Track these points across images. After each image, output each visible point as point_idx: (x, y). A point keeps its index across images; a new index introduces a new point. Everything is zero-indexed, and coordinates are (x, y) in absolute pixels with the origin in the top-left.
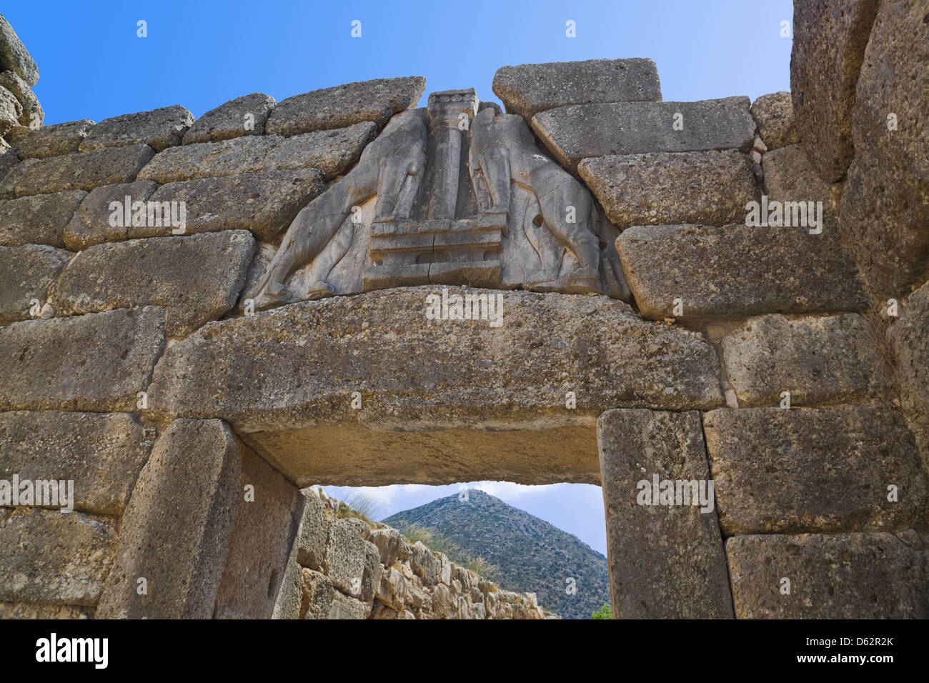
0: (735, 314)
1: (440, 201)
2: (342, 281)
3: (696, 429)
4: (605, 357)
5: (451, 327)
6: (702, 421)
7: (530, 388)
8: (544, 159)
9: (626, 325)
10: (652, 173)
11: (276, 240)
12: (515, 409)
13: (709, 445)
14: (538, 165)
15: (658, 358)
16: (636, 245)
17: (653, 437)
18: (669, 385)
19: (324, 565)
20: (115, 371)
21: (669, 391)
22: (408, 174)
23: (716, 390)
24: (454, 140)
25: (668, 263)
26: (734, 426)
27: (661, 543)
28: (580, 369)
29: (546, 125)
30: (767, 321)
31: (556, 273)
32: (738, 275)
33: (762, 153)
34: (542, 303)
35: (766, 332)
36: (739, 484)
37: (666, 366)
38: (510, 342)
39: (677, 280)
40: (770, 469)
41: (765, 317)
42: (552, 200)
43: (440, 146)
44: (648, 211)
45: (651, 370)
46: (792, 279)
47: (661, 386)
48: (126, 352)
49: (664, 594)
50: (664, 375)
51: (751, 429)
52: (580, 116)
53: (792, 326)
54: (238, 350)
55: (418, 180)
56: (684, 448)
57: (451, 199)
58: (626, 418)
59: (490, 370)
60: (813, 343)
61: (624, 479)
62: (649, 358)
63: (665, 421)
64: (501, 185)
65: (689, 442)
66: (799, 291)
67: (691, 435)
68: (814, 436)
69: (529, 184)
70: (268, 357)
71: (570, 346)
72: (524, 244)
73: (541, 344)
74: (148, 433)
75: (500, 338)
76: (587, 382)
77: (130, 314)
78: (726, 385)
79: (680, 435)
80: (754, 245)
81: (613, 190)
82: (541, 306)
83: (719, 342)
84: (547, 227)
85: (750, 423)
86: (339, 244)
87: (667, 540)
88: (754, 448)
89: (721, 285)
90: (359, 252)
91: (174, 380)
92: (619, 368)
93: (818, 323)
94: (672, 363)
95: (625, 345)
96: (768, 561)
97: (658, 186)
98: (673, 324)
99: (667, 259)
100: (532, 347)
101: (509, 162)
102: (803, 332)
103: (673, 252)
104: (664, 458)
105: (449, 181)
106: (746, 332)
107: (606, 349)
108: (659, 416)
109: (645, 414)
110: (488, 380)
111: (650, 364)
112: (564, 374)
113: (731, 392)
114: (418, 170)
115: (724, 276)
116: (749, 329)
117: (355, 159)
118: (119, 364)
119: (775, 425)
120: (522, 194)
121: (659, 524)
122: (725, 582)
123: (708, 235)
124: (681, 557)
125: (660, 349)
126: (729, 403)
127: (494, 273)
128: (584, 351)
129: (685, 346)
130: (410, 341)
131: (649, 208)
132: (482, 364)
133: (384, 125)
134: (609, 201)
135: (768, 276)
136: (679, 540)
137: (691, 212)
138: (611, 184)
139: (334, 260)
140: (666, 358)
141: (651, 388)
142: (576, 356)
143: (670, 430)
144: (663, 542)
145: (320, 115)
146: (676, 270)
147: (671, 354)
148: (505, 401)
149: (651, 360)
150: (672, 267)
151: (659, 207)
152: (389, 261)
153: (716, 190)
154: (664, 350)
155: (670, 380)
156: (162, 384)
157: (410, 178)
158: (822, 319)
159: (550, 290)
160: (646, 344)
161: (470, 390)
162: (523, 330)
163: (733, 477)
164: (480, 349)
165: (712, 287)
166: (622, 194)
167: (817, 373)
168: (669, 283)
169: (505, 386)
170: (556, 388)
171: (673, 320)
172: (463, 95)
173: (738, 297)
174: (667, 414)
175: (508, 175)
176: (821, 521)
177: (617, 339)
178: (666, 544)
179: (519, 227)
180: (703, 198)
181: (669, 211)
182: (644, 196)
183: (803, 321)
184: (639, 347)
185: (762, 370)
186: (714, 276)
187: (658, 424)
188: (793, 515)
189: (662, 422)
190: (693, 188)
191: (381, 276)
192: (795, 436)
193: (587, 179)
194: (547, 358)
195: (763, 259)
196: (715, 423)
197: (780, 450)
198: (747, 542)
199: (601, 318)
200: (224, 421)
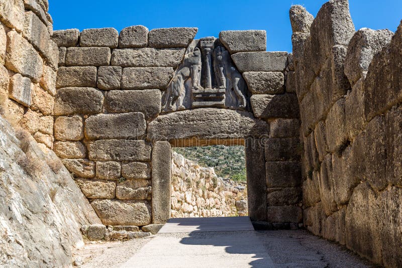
0: (273, 118)
8: (234, 69)
10: (260, 79)
13: (265, 145)
14: (232, 71)
15: (257, 128)
17: (255, 144)
18: (258, 133)
23: (267, 134)
24: (209, 58)
26: (270, 142)
29: (235, 60)
30: (279, 120)
33: (287, 71)
38: (227, 124)
44: (258, 90)
45: (255, 130)
48: (138, 124)
49: (254, 171)
53: (284, 121)
58: (250, 140)
60: (287, 125)
61: (249, 152)
65: (261, 144)
66: (286, 113)
68: (283, 144)
69: (230, 78)
76: (243, 132)
83: (269, 123)
84: (235, 92)
87: (256, 162)
92: (249, 130)
93: (289, 121)
96: (272, 166)
103: (262, 103)
104: (256, 148)
108: (256, 139)
110: (223, 132)
112: (238, 131)
113: (270, 135)
116: (275, 121)
121: (254, 160)
122: (264, 169)
124: (258, 165)
127: (223, 105)
129: (262, 125)
132: (222, 128)
133: (187, 47)
134: (250, 86)
135: (281, 110)
137: (268, 91)
138: (250, 82)
141: (255, 134)
142: (241, 127)
143: (258, 142)
145: (167, 42)
148: (227, 136)
152: (197, 100)
157: (199, 72)
161: (220, 134)
162: (230, 121)
163: (268, 152)
164: (221, 125)
165: (269, 112)
169: (227, 133)
171: (261, 118)
172: (211, 40)
173: (274, 114)
176: (281, 159)
181: (263, 90)
182: (258, 86)
184: (253, 125)
185: (277, 131)
186: (270, 109)
188: (277, 158)
190: (269, 84)
191: (197, 105)
192: (280, 144)
195: (281, 105)
199: (246, 118)
200: (168, 141)
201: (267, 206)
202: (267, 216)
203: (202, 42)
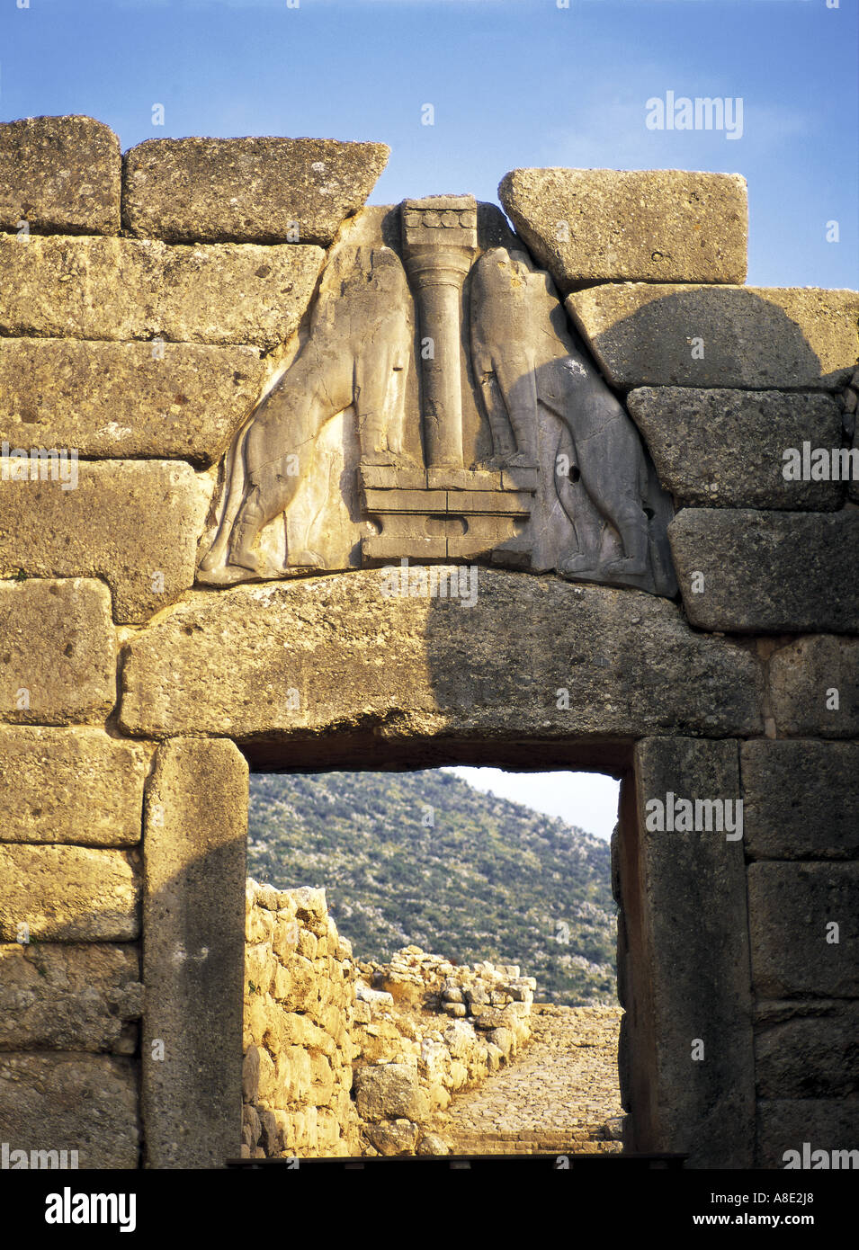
0: (786, 633)
2: (330, 548)
3: (733, 760)
4: (650, 678)
6: (740, 749)
8: (584, 370)
9: (674, 643)
10: (719, 427)
13: (743, 776)
14: (575, 384)
15: (704, 681)
16: (691, 539)
17: (692, 767)
18: (711, 713)
21: (711, 719)
22: (393, 371)
23: (756, 719)
25: (724, 566)
26: (768, 759)
27: (692, 868)
28: (623, 692)
30: (820, 644)
32: (798, 587)
34: (583, 605)
35: (816, 658)
36: (767, 815)
37: (709, 692)
38: (551, 655)
39: (732, 589)
40: (796, 804)
41: (818, 638)
44: (709, 484)
45: (695, 695)
47: (703, 713)
48: (70, 647)
50: (707, 702)
51: (784, 764)
53: (843, 653)
55: (405, 377)
58: (667, 747)
59: (530, 688)
62: (694, 682)
63: (704, 750)
65: (725, 773)
67: (728, 766)
68: (841, 773)
69: (562, 411)
70: (274, 663)
71: (614, 664)
73: (583, 660)
74: (137, 754)
75: (539, 650)
76: (629, 705)
78: (767, 712)
79: (717, 766)
81: (671, 451)
83: (766, 658)
84: (584, 487)
85: (785, 757)
86: (315, 490)
87: (698, 866)
88: (785, 783)
89: (776, 600)
92: (663, 691)
94: (716, 689)
95: (670, 666)
96: (781, 885)
97: (725, 449)
98: (722, 639)
99: (724, 561)
100: (574, 663)
102: (852, 659)
103: (731, 552)
106: (796, 654)
107: (651, 669)
108: (699, 743)
109: (686, 742)
110: (528, 699)
111: (694, 689)
112: (608, 696)
113: (772, 720)
114: (405, 363)
115: (782, 587)
116: (800, 651)
118: (65, 663)
120: (551, 424)
121: (691, 851)
122: (743, 902)
123: (773, 529)
125: (705, 673)
126: (768, 733)
128: (627, 669)
129: (732, 669)
131: (711, 479)
132: (521, 681)
133: (331, 244)
134: (665, 464)
135: (830, 591)
137: (759, 490)
138: (669, 440)
140: (711, 683)
141: (694, 715)
142: (620, 676)
143: (708, 760)
144: (694, 867)
146: (732, 577)
147: (717, 678)
148: (547, 723)
149: (696, 685)
150: (727, 573)
151: (723, 479)
154: (710, 673)
155: (713, 707)
160: (692, 665)
162: (563, 640)
163: (762, 809)
164: (517, 662)
165: (769, 601)
166: (680, 457)
168: (723, 592)
169: (547, 708)
170: (598, 710)
171: (723, 635)
173: (794, 616)
174: (705, 742)
175: (535, 395)
176: (832, 851)
177: (663, 658)
178: (697, 869)
179: (549, 482)
180: (774, 472)
181: (734, 487)
182: (707, 461)
184: (684, 668)
186: (772, 588)
187: (697, 753)
188: (809, 845)
189: (700, 751)
190: (765, 456)
192: (824, 772)
194: (589, 677)
196: (751, 756)
197: (807, 785)
198: (766, 869)
199: (647, 631)
200: (235, 739)
201: (759, 1097)
202: (757, 1150)
203: (412, 219)
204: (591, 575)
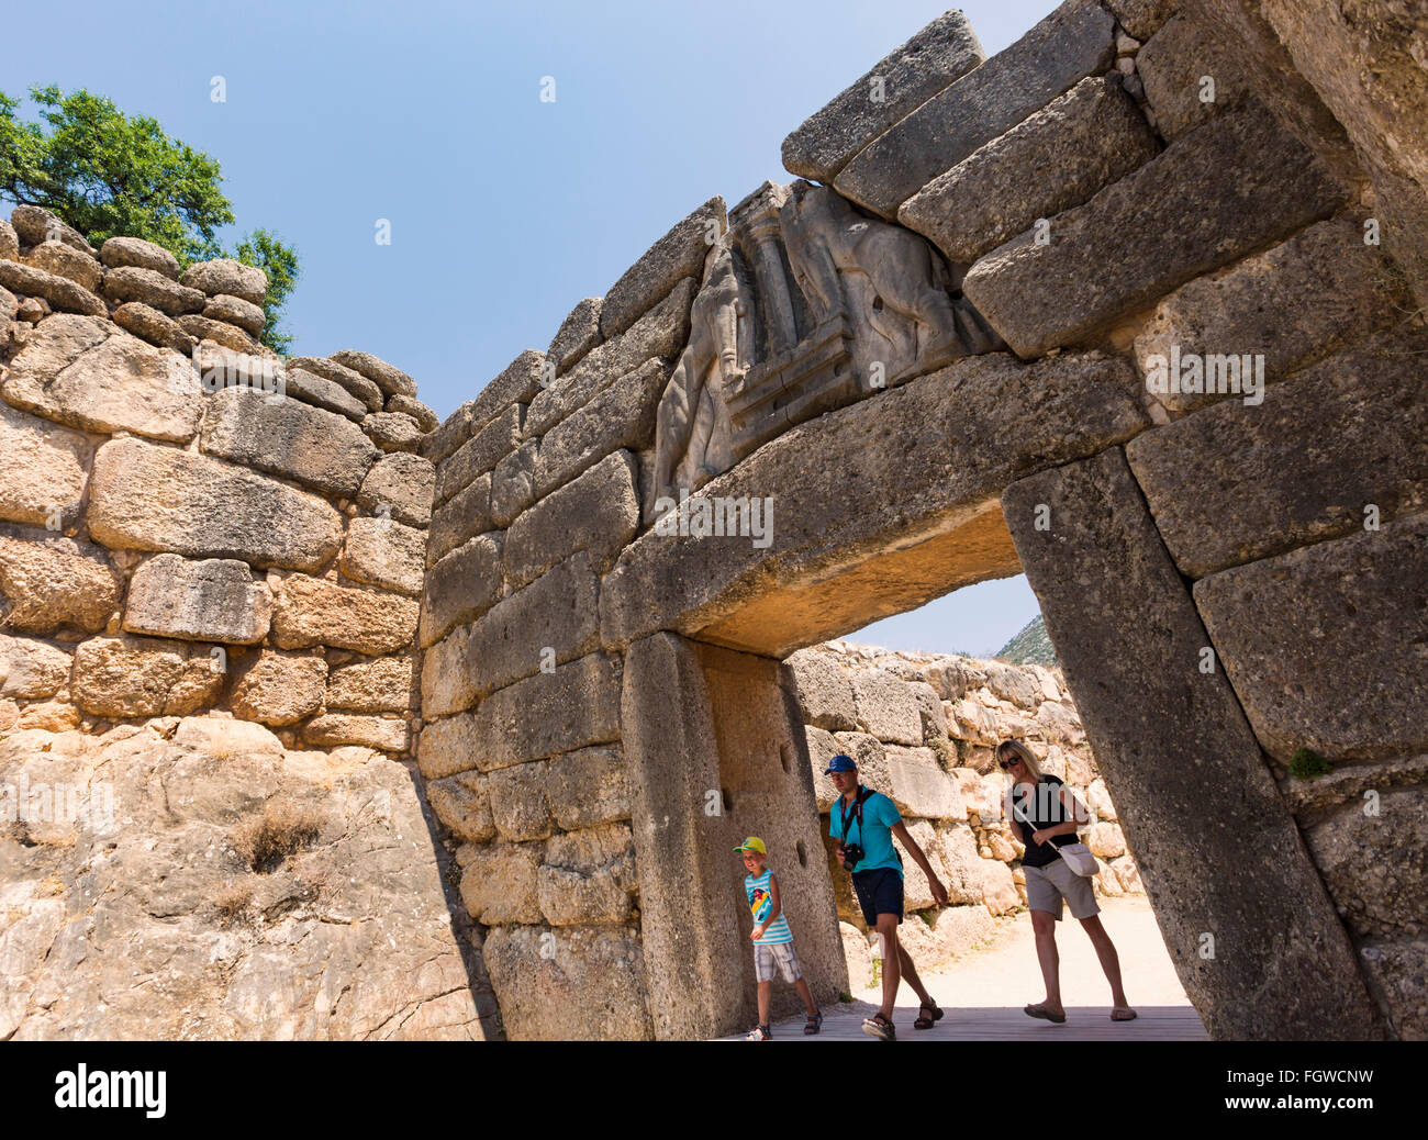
0: (1134, 307)
1: (777, 332)
3: (1117, 470)
4: (985, 430)
5: (823, 465)
6: (1124, 457)
7: (917, 496)
8: (864, 226)
9: (1000, 383)
11: (651, 443)
12: (911, 522)
13: (1139, 481)
14: (857, 239)
15: (1047, 405)
17: (1066, 498)
18: (1069, 432)
19: (860, 723)
20: (572, 622)
21: (1070, 438)
22: (738, 317)
23: (1130, 413)
24: (769, 253)
26: (1164, 449)
27: (1105, 614)
28: (962, 454)
29: (850, 187)
30: (1183, 296)
31: (913, 355)
32: (1125, 255)
33: (1133, 54)
34: (904, 398)
35: (1183, 312)
36: (1188, 517)
37: (1059, 411)
38: (883, 455)
39: (1045, 301)
40: (1224, 486)
41: (1180, 291)
42: (882, 274)
43: (757, 269)
44: (992, 230)
45: (1042, 422)
46: (1205, 222)
47: (1059, 436)
48: (574, 601)
49: (1124, 669)
50: (1058, 422)
51: (1188, 445)
52: (883, 153)
53: (1220, 287)
54: (653, 565)
55: (750, 317)
56: (1108, 497)
57: (788, 324)
58: (1028, 488)
59: (873, 492)
60: (1258, 296)
61: (1043, 557)
62: (1036, 410)
63: (1077, 473)
64: (828, 284)
65: (1112, 487)
66: (1218, 235)
67: (1113, 479)
68: (1284, 421)
69: (856, 265)
70: (679, 561)
71: (944, 434)
72: (872, 337)
73: (915, 444)
74: (615, 664)
75: (873, 455)
76: (974, 466)
77: (564, 568)
78: (1145, 401)
79: (1099, 485)
80: (1138, 203)
81: (943, 228)
82: (904, 402)
83: (1129, 348)
84: (888, 307)
85: (1185, 437)
86: (703, 424)
87: (1112, 608)
88: (1198, 467)
89: (1104, 280)
90: (724, 422)
91: (616, 612)
92: (1004, 435)
93: (1260, 265)
94: (1065, 405)
95: (1004, 407)
96: (1248, 597)
97: (995, 192)
98: (1059, 355)
100: (906, 453)
101: (828, 251)
102: (1237, 287)
104: (1085, 518)
105: (778, 304)
106: (1159, 323)
107: (984, 420)
108: (1066, 471)
109: (1050, 475)
110: (873, 504)
111: (1039, 417)
113: (1157, 405)
114: (746, 308)
115: (1105, 266)
116: (1161, 318)
117: (687, 327)
118: (573, 614)
119: (1223, 427)
120: (854, 280)
121: (1097, 594)
123: (1073, 221)
124: (1133, 622)
125: (1047, 394)
126: (1156, 421)
127: (848, 387)
128: (960, 432)
129: (1077, 377)
130: (791, 494)
131: (993, 225)
132: (863, 490)
133: (702, 272)
134: (943, 242)
135: (1170, 235)
136: (1126, 604)
137: (1048, 200)
138: (938, 221)
139: (705, 442)
140: (1057, 401)
141: (1049, 443)
142: (955, 442)
143: (1085, 482)
144: (1107, 612)
145: (641, 297)
146: (1041, 290)
147: (1061, 394)
148: (896, 519)
149: (1039, 411)
150: (1034, 289)
151: (1004, 218)
152: (751, 420)
153: (1071, 154)
154: (1052, 392)
155: (1068, 425)
156: (609, 619)
157: (742, 320)
158: (1267, 255)
159: (911, 378)
160: (1028, 395)
161: (859, 521)
162: (892, 437)
163: (1177, 512)
164: (855, 475)
165: (1093, 288)
166: (954, 226)
167: (1270, 335)
168: (1035, 310)
169: (892, 504)
170: (943, 484)
171: (1058, 350)
172: (759, 196)
173: (1130, 285)
174: (1076, 466)
175: (830, 267)
176: (1319, 527)
177: (994, 404)
178: (1112, 613)
179: (862, 321)
180: (1057, 173)
181: (1018, 215)
182: (981, 213)
183: (1238, 271)
184: (1021, 402)
186: (1093, 272)
187: (1068, 480)
188: (1273, 531)
189: (1072, 477)
190: (1039, 169)
191: (747, 440)
192: (1256, 429)
193: (912, 227)
194: (925, 457)
195: (1157, 215)
196: (1139, 453)
197: (1235, 456)
198: (1214, 584)
199: (970, 387)
200: (667, 631)
204: (915, 369)
